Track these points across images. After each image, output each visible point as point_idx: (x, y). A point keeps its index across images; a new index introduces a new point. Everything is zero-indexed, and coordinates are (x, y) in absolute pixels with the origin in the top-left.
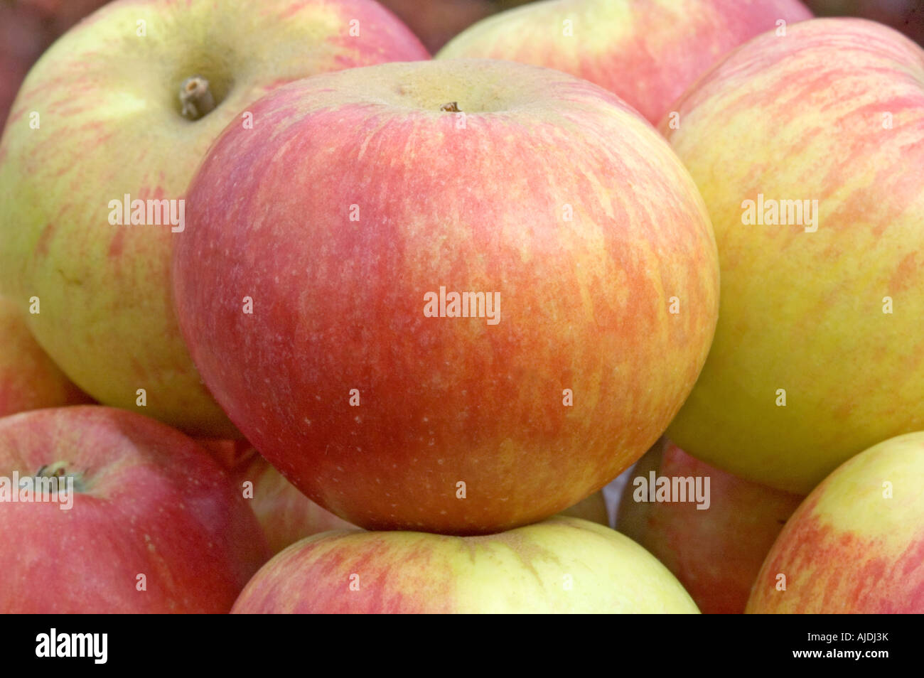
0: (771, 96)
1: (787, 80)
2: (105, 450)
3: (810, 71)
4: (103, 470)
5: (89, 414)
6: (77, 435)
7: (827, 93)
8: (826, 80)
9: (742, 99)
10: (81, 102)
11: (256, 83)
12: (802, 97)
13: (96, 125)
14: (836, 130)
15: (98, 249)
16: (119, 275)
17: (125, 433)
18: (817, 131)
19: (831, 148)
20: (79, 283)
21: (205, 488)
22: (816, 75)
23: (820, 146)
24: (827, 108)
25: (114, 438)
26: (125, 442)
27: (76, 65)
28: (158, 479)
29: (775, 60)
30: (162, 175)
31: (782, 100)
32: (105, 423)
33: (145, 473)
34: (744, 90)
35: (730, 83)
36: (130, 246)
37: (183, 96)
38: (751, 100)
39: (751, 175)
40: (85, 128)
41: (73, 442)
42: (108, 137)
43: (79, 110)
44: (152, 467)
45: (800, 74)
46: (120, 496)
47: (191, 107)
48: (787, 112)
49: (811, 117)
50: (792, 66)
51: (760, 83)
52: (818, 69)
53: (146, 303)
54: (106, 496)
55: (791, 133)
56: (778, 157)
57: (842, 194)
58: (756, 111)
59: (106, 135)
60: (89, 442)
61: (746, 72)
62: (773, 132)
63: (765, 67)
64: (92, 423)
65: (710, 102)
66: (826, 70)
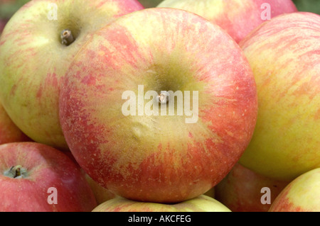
0: (276, 45)
1: (282, 39)
2: (35, 161)
3: (290, 37)
4: (34, 168)
5: (29, 146)
6: (25, 154)
7: (296, 46)
8: (296, 41)
9: (266, 45)
10: (25, 40)
11: (88, 33)
12: (287, 46)
13: (31, 49)
14: (298, 60)
15: (33, 95)
16: (40, 104)
17: (42, 155)
18: (292, 60)
19: (296, 67)
20: (26, 106)
21: (70, 176)
22: (292, 38)
23: (292, 66)
24: (295, 51)
25: (38, 156)
26: (42, 158)
27: (23, 25)
28: (53, 173)
29: (278, 31)
30: (55, 69)
31: (280, 47)
32: (35, 150)
33: (49, 171)
34: (266, 42)
35: (262, 38)
36: (44, 94)
37: (62, 37)
38: (268, 46)
39: (267, 74)
40: (27, 50)
41: (24, 157)
42: (35, 54)
43: (24, 43)
44: (51, 169)
45: (287, 38)
46: (39, 180)
47: (65, 41)
48: (281, 52)
49: (289, 55)
50: (284, 34)
51: (273, 39)
52: (293, 36)
53: (50, 114)
54: (34, 180)
55: (282, 59)
56: (277, 68)
57: (299, 83)
58: (270, 50)
59: (35, 53)
60: (29, 157)
61: (268, 34)
62: (276, 59)
63: (274, 33)
64: (30, 150)
65: (255, 44)
66: (296, 37)
